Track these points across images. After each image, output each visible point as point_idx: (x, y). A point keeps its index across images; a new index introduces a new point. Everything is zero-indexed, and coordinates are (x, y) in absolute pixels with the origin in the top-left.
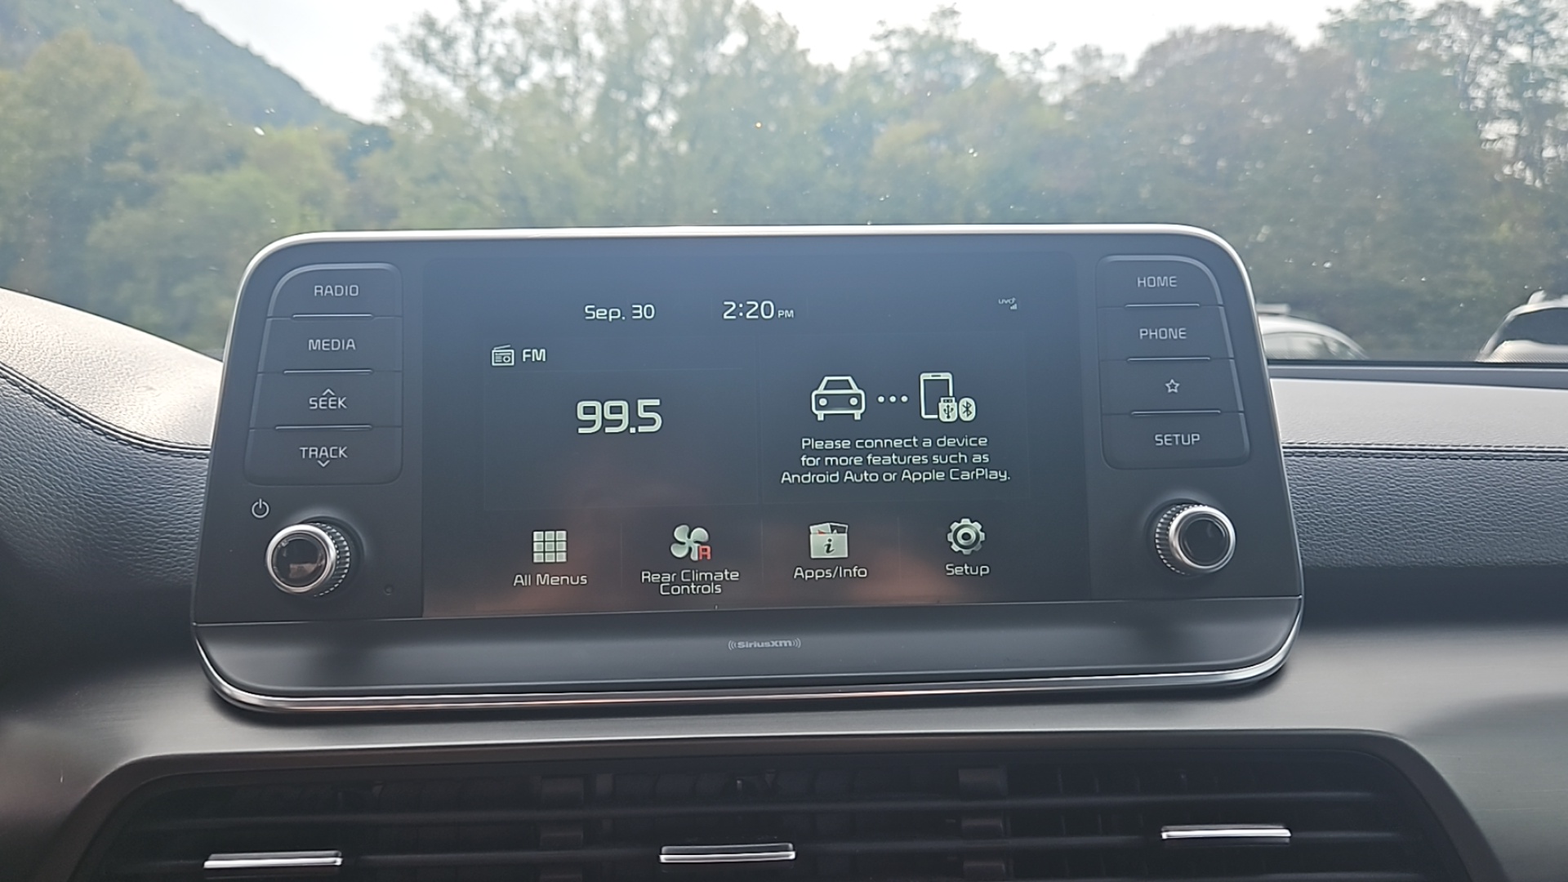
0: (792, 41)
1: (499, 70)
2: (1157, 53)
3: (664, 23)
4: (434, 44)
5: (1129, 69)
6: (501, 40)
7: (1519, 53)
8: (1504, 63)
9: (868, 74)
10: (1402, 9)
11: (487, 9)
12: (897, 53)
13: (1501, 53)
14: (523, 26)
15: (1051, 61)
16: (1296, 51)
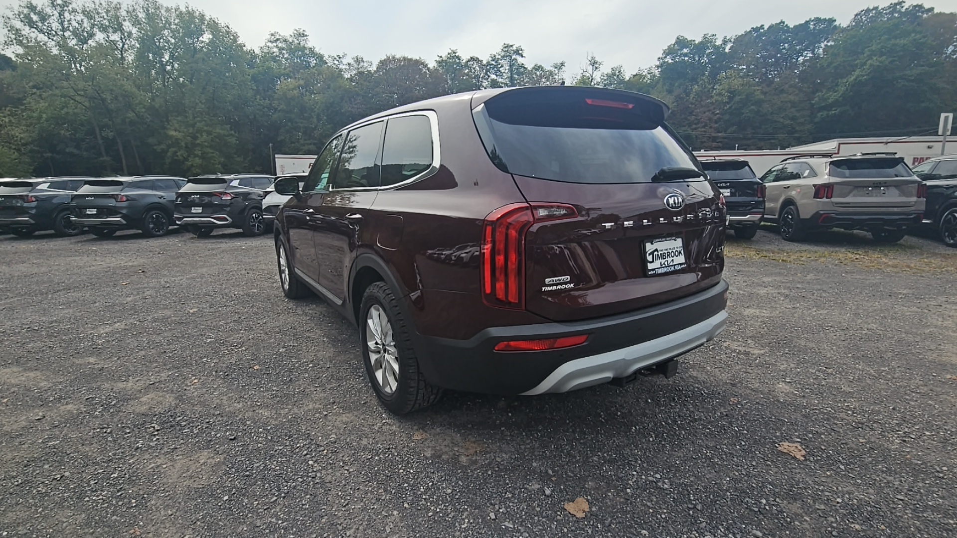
0: (235, 40)
1: (75, 33)
2: (383, 63)
3: (168, 22)
4: (35, 18)
5: (374, 68)
6: (74, 20)
7: (493, 77)
8: (489, 80)
9: (268, 57)
10: (459, 59)
11: (66, 4)
12: (281, 49)
13: (489, 76)
14: (87, 13)
15: (345, 61)
16: (428, 69)
